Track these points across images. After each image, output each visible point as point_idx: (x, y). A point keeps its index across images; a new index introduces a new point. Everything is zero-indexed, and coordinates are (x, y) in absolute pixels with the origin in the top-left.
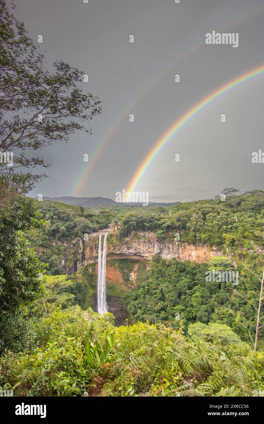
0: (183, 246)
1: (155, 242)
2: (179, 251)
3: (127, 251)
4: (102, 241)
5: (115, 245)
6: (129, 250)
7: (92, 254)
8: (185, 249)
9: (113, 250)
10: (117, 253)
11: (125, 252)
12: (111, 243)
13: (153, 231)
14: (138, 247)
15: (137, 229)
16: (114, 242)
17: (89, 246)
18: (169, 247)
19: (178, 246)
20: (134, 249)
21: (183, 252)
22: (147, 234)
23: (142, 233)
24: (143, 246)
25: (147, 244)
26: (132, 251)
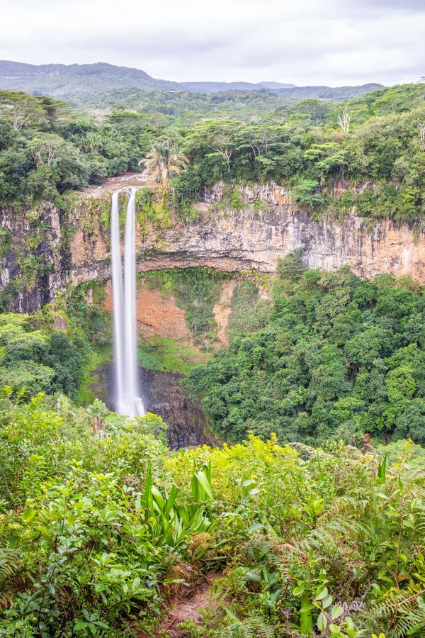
0: (376, 230)
1: (290, 219)
2: (362, 246)
3: (201, 244)
4: (122, 212)
5: (162, 224)
6: (208, 243)
7: (93, 253)
8: (382, 242)
9: (157, 241)
10: (168, 250)
11: (193, 246)
12: (151, 219)
13: (284, 181)
14: (236, 234)
15: (234, 176)
16: (158, 217)
17: (82, 227)
18: (331, 235)
19: (361, 229)
20: (223, 239)
21: (373, 250)
22: (266, 193)
23: (247, 188)
24: (252, 230)
25: (262, 224)
26: (215, 244)
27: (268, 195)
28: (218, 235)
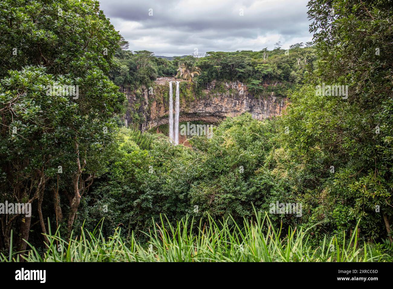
0: (282, 102)
1: (245, 97)
2: (275, 109)
3: (204, 109)
4: (174, 93)
5: (190, 100)
6: (207, 109)
7: (159, 113)
8: (284, 107)
9: (186, 107)
10: (190, 112)
11: (200, 110)
12: (185, 96)
13: (244, 80)
14: (220, 104)
15: (222, 78)
16: (188, 95)
17: (157, 99)
18: (263, 104)
19: (275, 102)
20: (214, 107)
21: (280, 111)
22: (235, 86)
23: (226, 83)
24: (228, 102)
25: (233, 99)
26: (210, 109)
27: (236, 87)
28: (212, 105)
